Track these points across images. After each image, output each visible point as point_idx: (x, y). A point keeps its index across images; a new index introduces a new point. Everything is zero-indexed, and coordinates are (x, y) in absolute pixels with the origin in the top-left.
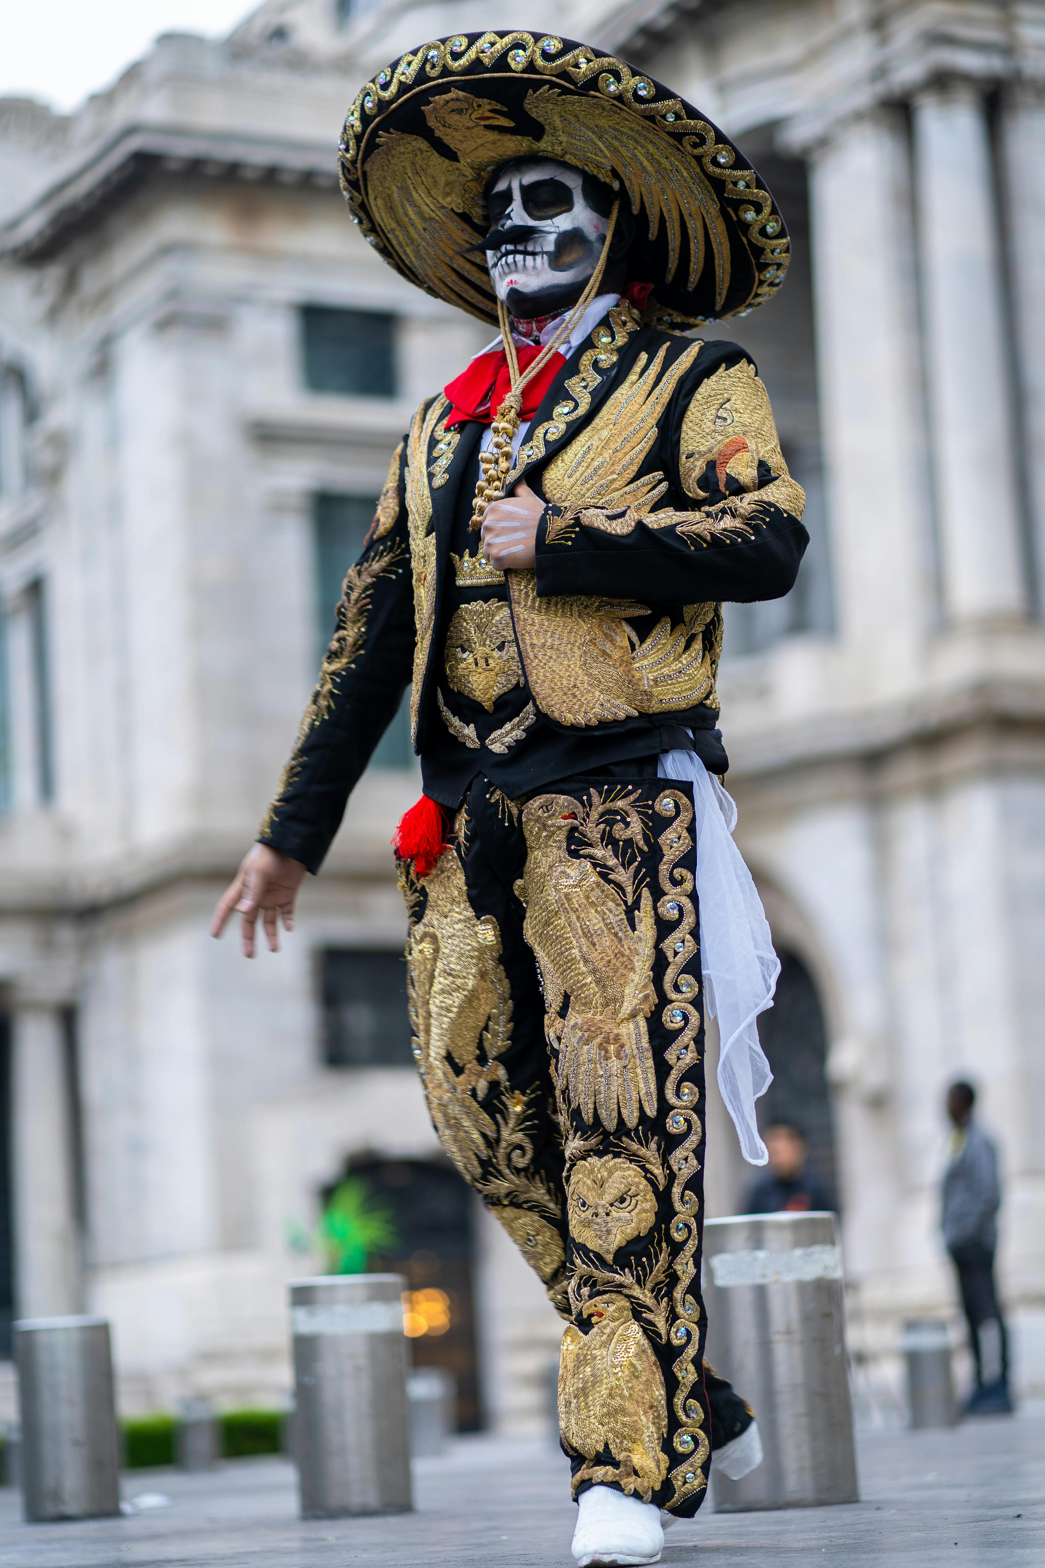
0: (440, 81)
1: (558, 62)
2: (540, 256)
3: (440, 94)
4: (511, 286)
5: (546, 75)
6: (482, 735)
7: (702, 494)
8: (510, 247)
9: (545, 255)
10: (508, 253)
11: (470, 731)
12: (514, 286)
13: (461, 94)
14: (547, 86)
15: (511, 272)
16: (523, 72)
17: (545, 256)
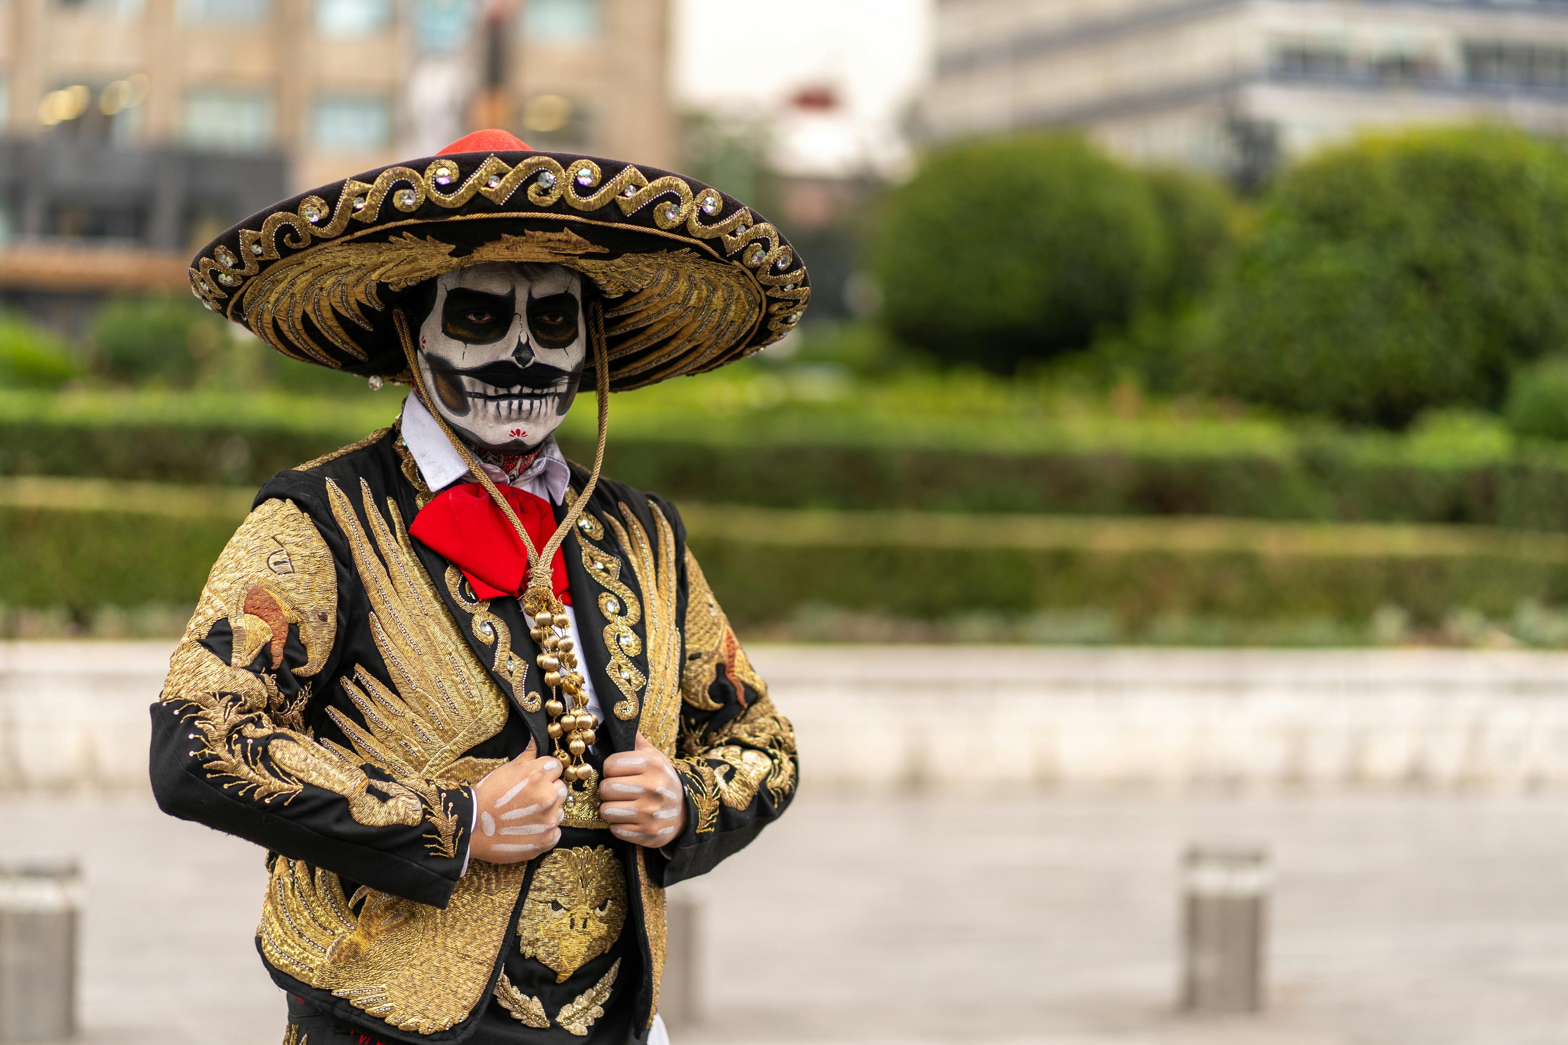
0: (552, 216)
1: (715, 226)
2: (551, 398)
3: (545, 231)
4: (516, 437)
5: (695, 238)
6: (552, 1012)
7: (715, 705)
8: (527, 390)
9: (557, 397)
10: (521, 396)
11: (536, 1006)
12: (520, 438)
13: (575, 237)
14: (688, 249)
15: (519, 419)
16: (671, 230)
17: (557, 399)
